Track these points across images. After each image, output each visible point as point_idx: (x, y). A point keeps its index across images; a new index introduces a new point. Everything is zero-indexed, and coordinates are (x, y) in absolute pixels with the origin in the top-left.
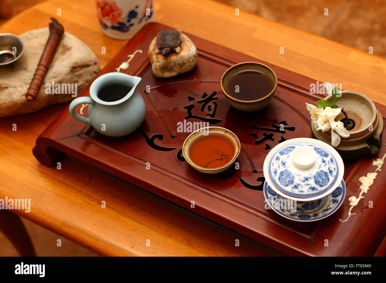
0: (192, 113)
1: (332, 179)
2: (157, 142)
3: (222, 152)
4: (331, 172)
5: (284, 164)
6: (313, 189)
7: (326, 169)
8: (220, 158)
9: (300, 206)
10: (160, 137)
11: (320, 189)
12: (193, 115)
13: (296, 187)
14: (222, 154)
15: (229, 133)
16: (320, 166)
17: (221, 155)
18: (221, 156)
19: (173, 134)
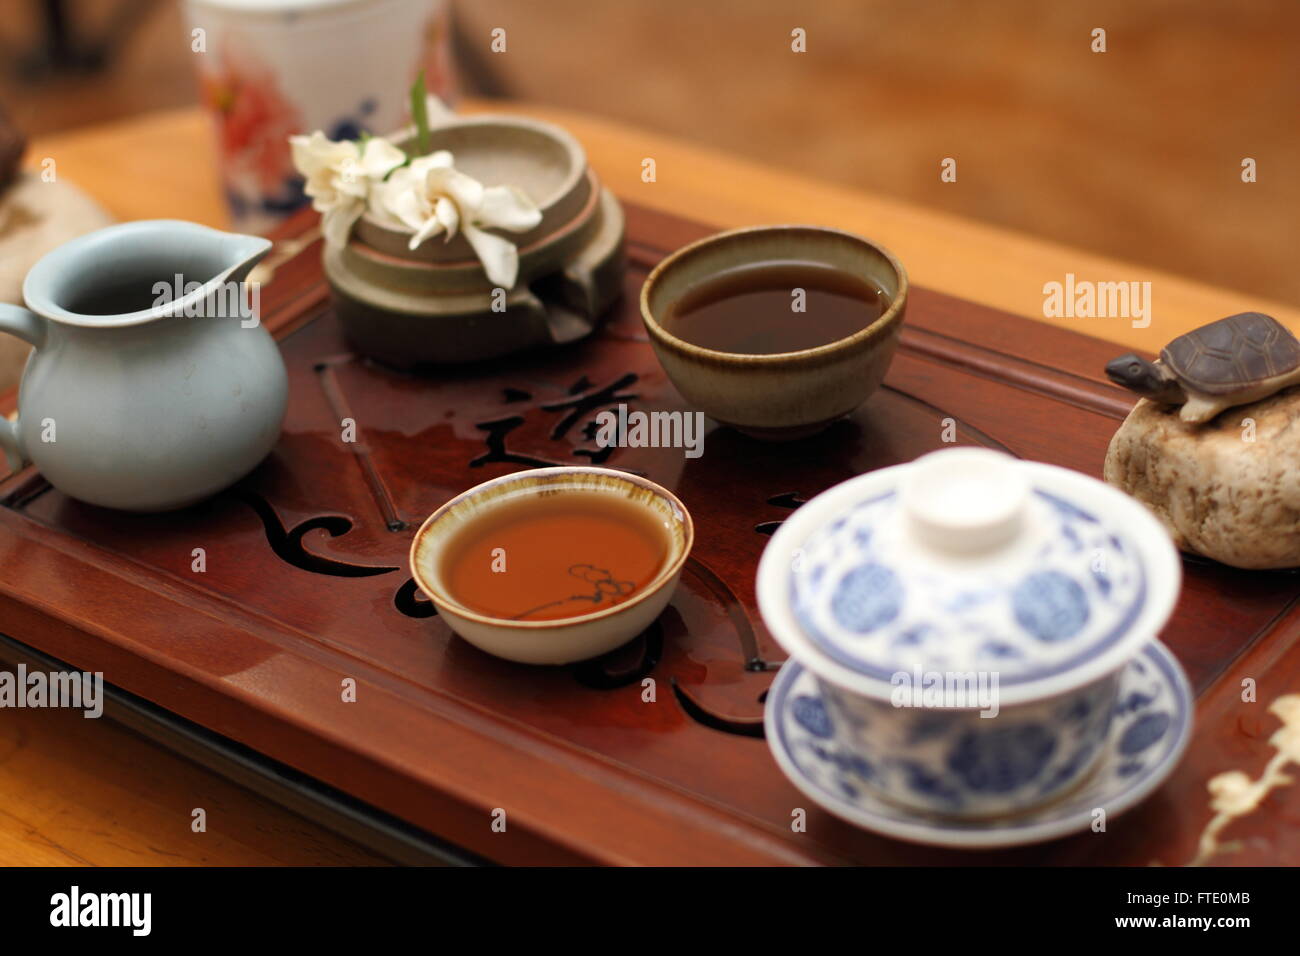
0: (506, 446)
1: (1104, 617)
2: (318, 544)
3: (606, 572)
4: (1104, 585)
5: (862, 537)
6: (1002, 650)
7: (1076, 567)
8: (591, 591)
9: (933, 755)
10: (337, 527)
11: (1039, 654)
12: (509, 452)
13: (912, 638)
14: (606, 577)
15: (650, 494)
16: (1047, 550)
17: (601, 581)
18: (597, 585)
19: (398, 516)
